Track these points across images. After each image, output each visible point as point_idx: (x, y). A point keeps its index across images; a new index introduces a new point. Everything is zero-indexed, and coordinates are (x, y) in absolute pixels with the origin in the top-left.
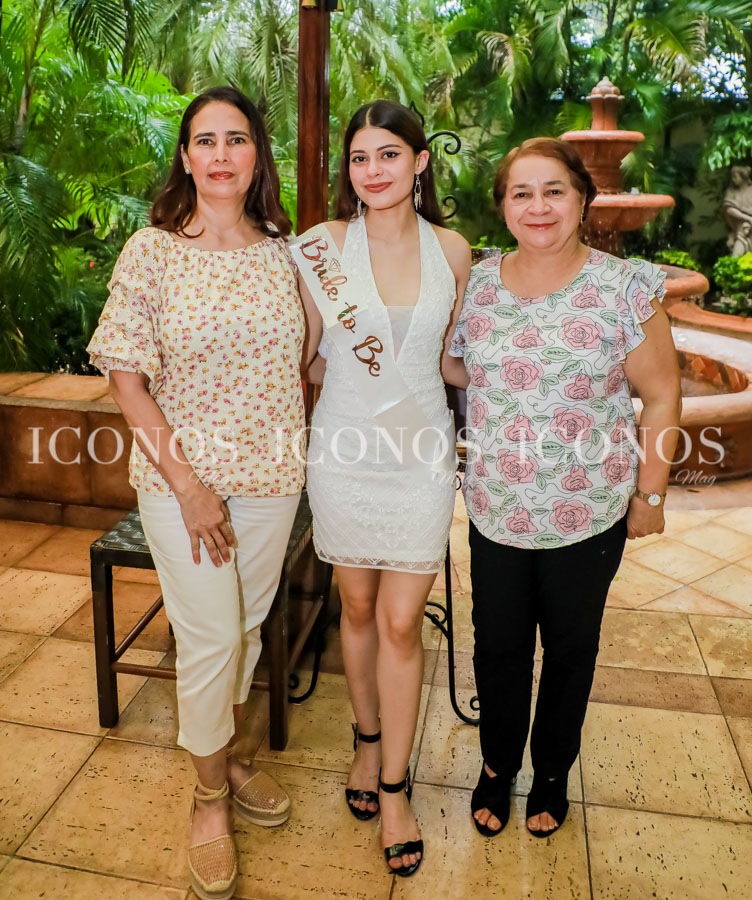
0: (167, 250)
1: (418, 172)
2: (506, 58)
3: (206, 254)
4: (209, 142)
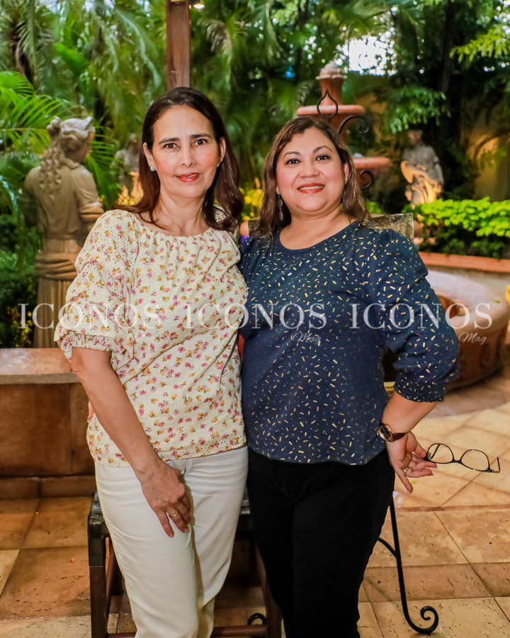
0: (138, 233)
3: (171, 238)
4: (174, 146)
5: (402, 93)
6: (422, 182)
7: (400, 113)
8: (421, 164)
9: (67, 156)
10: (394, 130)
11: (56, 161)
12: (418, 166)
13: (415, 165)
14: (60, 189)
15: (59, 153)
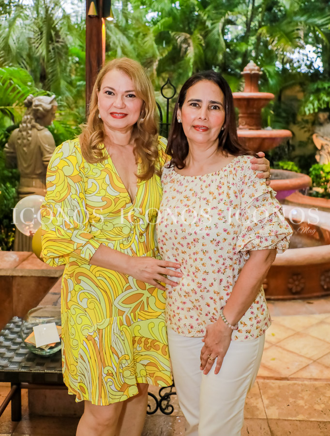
5: (316, 86)
6: (327, 149)
7: (313, 100)
8: (327, 136)
9: (36, 121)
10: (307, 113)
11: (29, 125)
12: (325, 137)
13: (323, 137)
14: (30, 144)
15: (31, 119)
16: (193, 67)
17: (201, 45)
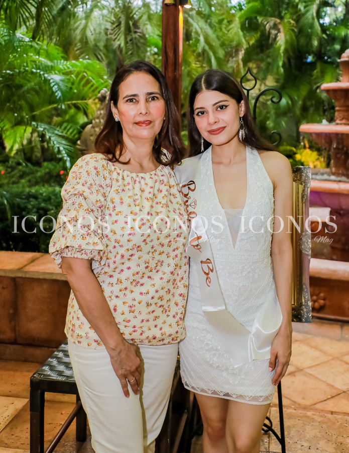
0: (110, 172)
1: (242, 115)
2: (279, 34)
3: (134, 175)
4: (134, 101)
16: (284, 56)
17: (293, 30)
